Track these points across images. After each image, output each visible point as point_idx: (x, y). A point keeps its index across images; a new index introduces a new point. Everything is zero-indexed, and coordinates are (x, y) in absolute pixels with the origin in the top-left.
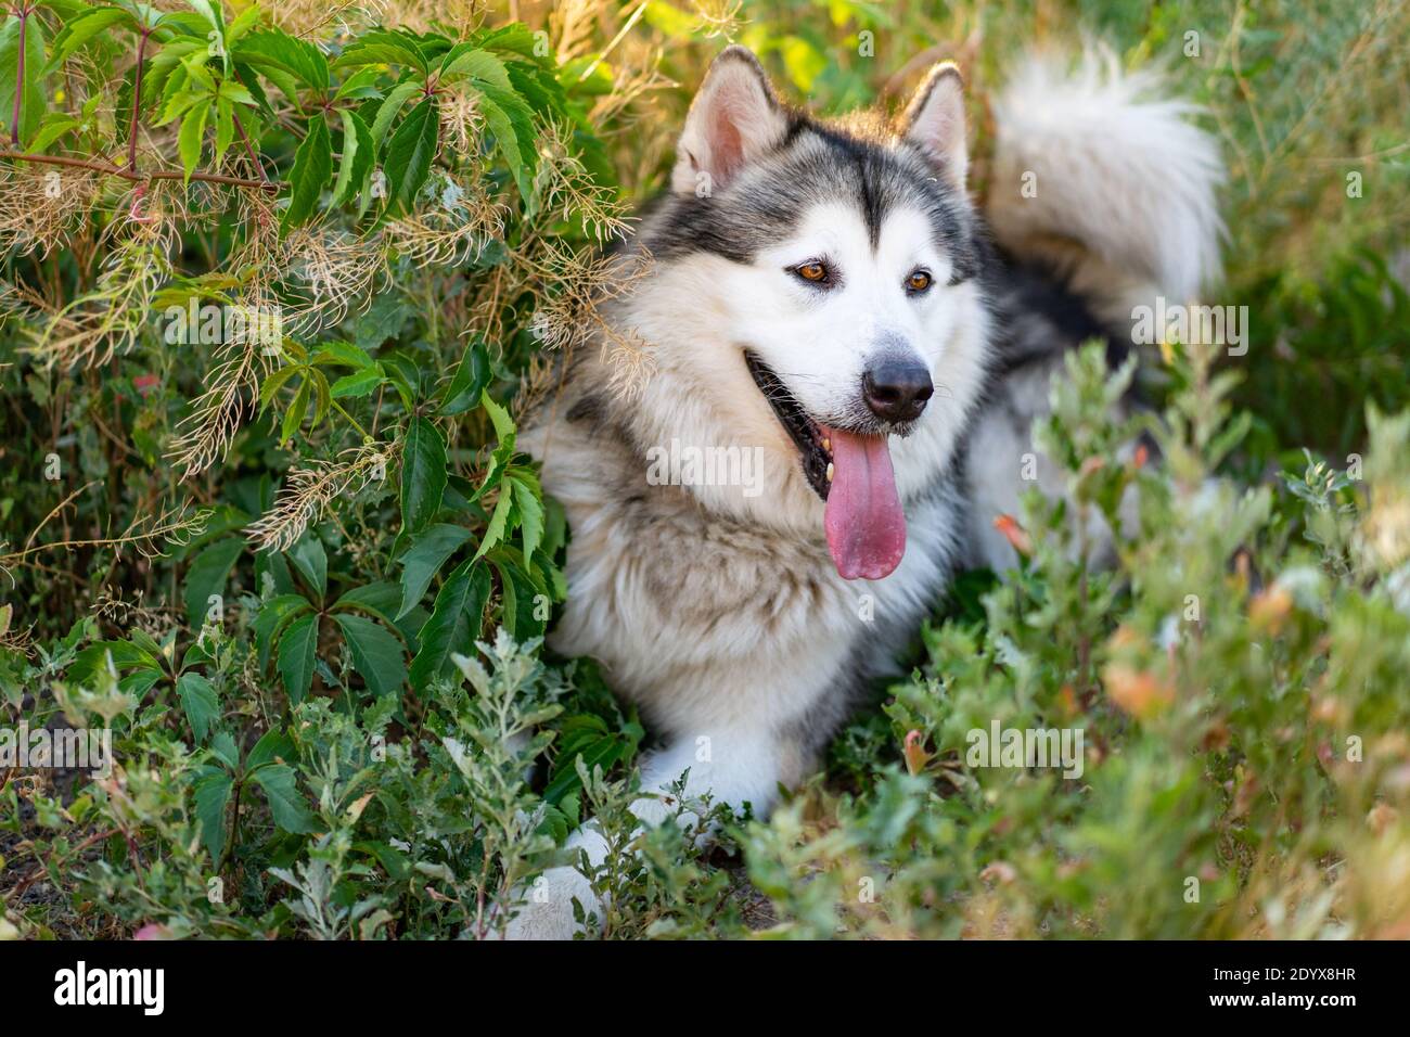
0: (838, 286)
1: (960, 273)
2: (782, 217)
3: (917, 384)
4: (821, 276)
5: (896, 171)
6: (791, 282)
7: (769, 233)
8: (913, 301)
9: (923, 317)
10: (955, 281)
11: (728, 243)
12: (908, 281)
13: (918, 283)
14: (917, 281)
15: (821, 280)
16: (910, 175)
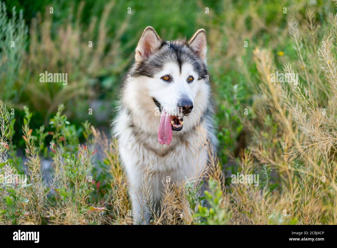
0: (172, 81)
1: (200, 77)
2: (159, 66)
3: (190, 106)
4: (168, 79)
5: (185, 54)
6: (162, 81)
7: (156, 70)
8: (189, 84)
9: (192, 88)
10: (199, 79)
11: (148, 73)
12: (188, 79)
13: (190, 80)
14: (190, 79)
15: (168, 80)
16: (189, 55)
